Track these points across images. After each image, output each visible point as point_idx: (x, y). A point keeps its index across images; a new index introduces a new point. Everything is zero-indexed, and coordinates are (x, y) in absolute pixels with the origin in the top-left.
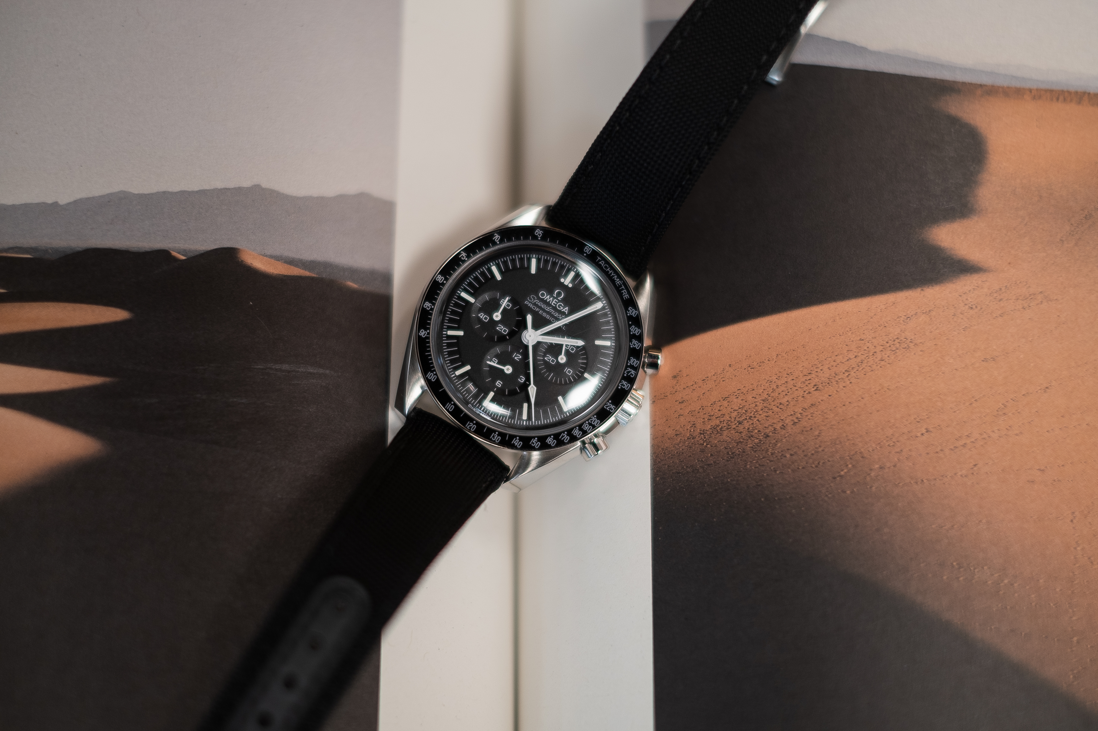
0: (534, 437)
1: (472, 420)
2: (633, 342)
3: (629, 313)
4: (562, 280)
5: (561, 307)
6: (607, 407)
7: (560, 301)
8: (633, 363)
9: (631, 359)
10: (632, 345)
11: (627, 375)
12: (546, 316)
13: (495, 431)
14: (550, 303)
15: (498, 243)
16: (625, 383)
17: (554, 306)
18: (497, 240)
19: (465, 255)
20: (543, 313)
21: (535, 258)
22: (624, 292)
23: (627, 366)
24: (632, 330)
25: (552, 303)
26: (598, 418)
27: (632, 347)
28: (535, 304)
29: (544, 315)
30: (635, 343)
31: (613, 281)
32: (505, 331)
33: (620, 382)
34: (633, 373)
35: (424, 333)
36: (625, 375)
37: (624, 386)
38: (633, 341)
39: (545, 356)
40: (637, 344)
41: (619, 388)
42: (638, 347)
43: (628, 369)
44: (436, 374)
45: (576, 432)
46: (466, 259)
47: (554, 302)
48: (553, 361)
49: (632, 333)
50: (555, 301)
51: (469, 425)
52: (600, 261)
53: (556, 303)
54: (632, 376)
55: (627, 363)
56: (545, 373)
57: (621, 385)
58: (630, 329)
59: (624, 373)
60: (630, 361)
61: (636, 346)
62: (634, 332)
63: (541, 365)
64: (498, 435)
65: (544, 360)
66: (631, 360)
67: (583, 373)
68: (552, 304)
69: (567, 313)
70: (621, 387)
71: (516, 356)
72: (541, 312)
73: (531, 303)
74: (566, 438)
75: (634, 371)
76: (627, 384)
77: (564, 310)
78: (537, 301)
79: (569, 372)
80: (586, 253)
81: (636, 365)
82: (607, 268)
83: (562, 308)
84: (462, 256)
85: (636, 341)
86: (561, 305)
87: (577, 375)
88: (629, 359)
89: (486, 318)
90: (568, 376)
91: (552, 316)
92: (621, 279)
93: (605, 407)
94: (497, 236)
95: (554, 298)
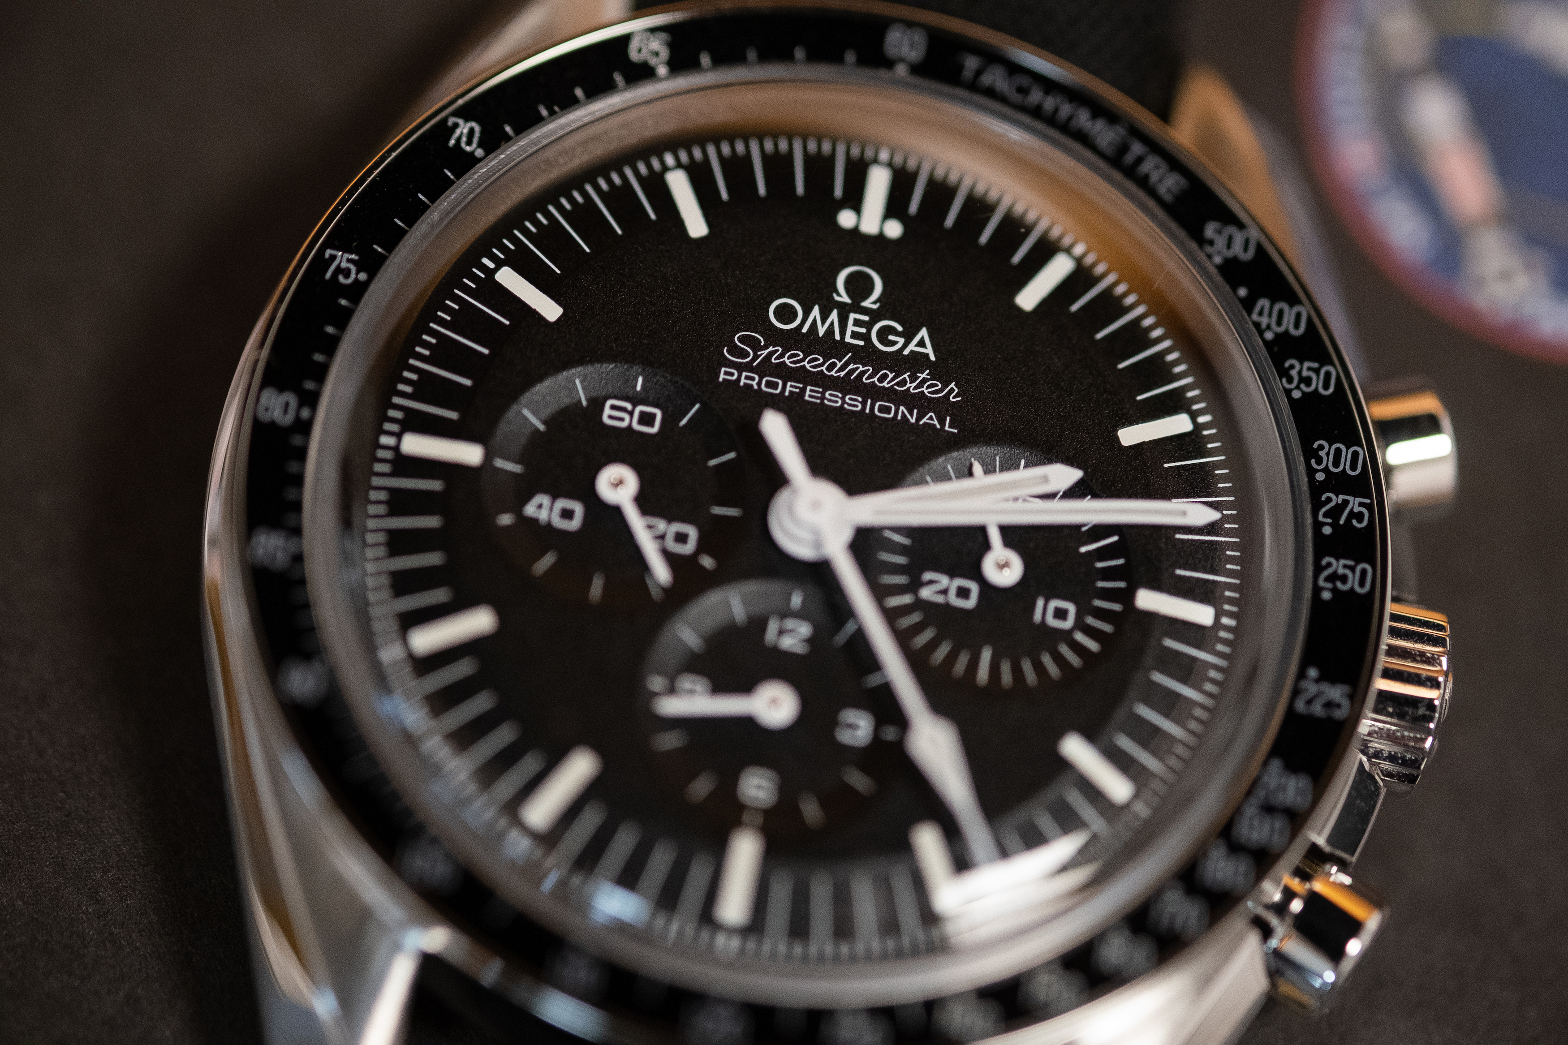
2: (1294, 373)
3: (1219, 253)
4: (846, 219)
5: (891, 337)
6: (1309, 702)
7: (875, 316)
8: (1336, 464)
9: (1321, 447)
10: (1298, 387)
11: (1334, 525)
12: (844, 402)
14: (838, 337)
15: (479, 153)
16: (1345, 566)
17: (862, 343)
18: (469, 143)
19: (349, 261)
20: (823, 393)
21: (679, 165)
22: (1151, 166)
23: (1316, 490)
24: (1264, 321)
25: (843, 333)
26: (1292, 767)
27: (1296, 394)
28: (765, 369)
29: (833, 399)
30: (1305, 373)
31: (1083, 138)
32: (680, 538)
33: (1318, 569)
34: (1357, 509)
36: (1327, 530)
37: (1344, 579)
38: (1292, 367)
39: (915, 585)
40: (1317, 371)
41: (1326, 595)
42: (1326, 386)
43: (1329, 500)
46: (362, 276)
47: (850, 328)
48: (963, 593)
49: (1269, 336)
50: (857, 323)
51: (699, 1026)
52: (979, 73)
53: (863, 330)
54: (1360, 521)
55: (1311, 472)
56: (952, 657)
57: (1327, 579)
58: (1255, 317)
59: (1318, 526)
60: (1319, 461)
61: (1317, 383)
62: (1279, 323)
63: (918, 629)
65: (920, 605)
66: (1322, 453)
67: (1127, 597)
68: (848, 339)
69: (933, 358)
70: (1334, 590)
71: (781, 632)
72: (810, 394)
73: (748, 367)
75: (1358, 500)
76: (1352, 569)
77: (912, 347)
78: (773, 352)
79: (1061, 614)
80: (903, 54)
81: (1353, 467)
82: (1028, 92)
83: (901, 341)
84: (339, 270)
85: (1307, 364)
86: (890, 330)
87: (1101, 614)
88: (1310, 454)
89: (567, 514)
90: (1066, 636)
91: (871, 393)
92: (1111, 116)
93: (1300, 706)
94: (464, 128)
95: (844, 312)
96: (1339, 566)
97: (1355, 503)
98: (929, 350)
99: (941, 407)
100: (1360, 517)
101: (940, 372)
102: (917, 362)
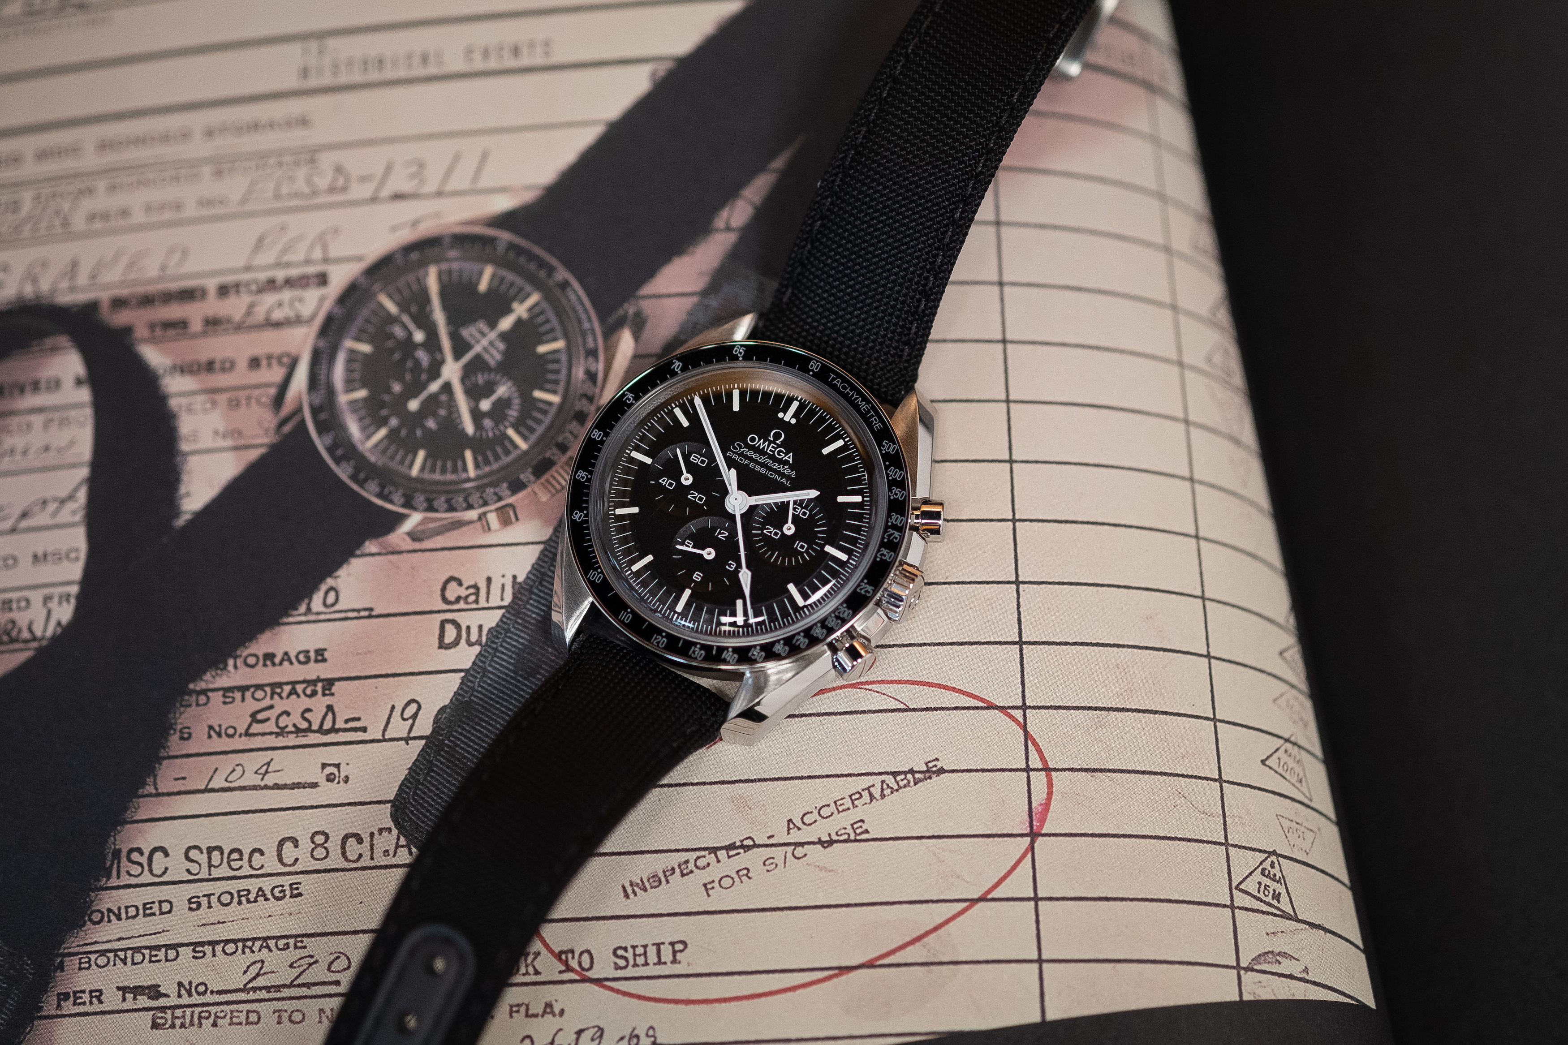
0: (755, 646)
1: (659, 631)
2: (893, 491)
3: (886, 449)
4: (781, 415)
5: (781, 454)
6: (861, 589)
7: (779, 446)
8: (895, 521)
9: (893, 515)
10: (893, 496)
11: (888, 539)
12: (760, 470)
13: (695, 644)
14: (765, 450)
15: (679, 372)
16: (886, 552)
17: (772, 453)
18: (677, 368)
19: (631, 396)
20: (752, 465)
21: (738, 388)
22: (875, 419)
23: (887, 527)
24: (891, 474)
25: (767, 449)
26: (848, 607)
27: (892, 498)
28: (741, 455)
29: (758, 468)
30: (896, 492)
31: (856, 407)
32: (701, 499)
33: (879, 551)
34: (896, 536)
35: (579, 515)
36: (885, 540)
37: (885, 556)
38: (894, 489)
39: (762, 528)
40: (900, 492)
41: (878, 559)
42: (901, 497)
43: (889, 531)
44: (602, 572)
45: (818, 632)
46: (633, 402)
47: (770, 448)
48: (776, 534)
49: (890, 478)
50: (773, 447)
51: (656, 639)
52: (834, 379)
53: (774, 450)
54: (896, 540)
55: (887, 522)
56: (764, 552)
57: (880, 555)
58: (888, 472)
59: (883, 538)
60: (891, 519)
61: (899, 496)
62: (894, 475)
63: (759, 541)
64: (701, 649)
65: (763, 534)
66: (893, 517)
67: (823, 546)
68: (768, 451)
69: (791, 463)
70: (881, 559)
71: (720, 533)
72: (748, 465)
73: (736, 453)
74: (802, 641)
76: (888, 553)
77: (786, 458)
78: (745, 450)
80: (813, 370)
81: (900, 525)
82: (846, 389)
83: (784, 455)
84: (627, 398)
85: (898, 490)
86: (782, 451)
87: (814, 550)
88: (889, 516)
89: (671, 485)
90: (801, 554)
91: (770, 469)
92: (868, 402)
93: (858, 590)
94: (677, 363)
95: (770, 442)
96: (884, 551)
97: (897, 534)
98: (791, 460)
99: (788, 478)
100: (896, 538)
101: (792, 467)
102: (786, 463)
